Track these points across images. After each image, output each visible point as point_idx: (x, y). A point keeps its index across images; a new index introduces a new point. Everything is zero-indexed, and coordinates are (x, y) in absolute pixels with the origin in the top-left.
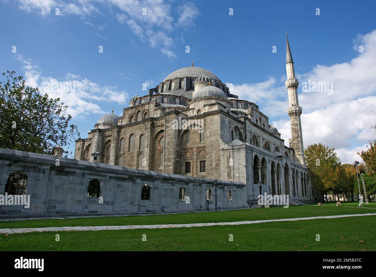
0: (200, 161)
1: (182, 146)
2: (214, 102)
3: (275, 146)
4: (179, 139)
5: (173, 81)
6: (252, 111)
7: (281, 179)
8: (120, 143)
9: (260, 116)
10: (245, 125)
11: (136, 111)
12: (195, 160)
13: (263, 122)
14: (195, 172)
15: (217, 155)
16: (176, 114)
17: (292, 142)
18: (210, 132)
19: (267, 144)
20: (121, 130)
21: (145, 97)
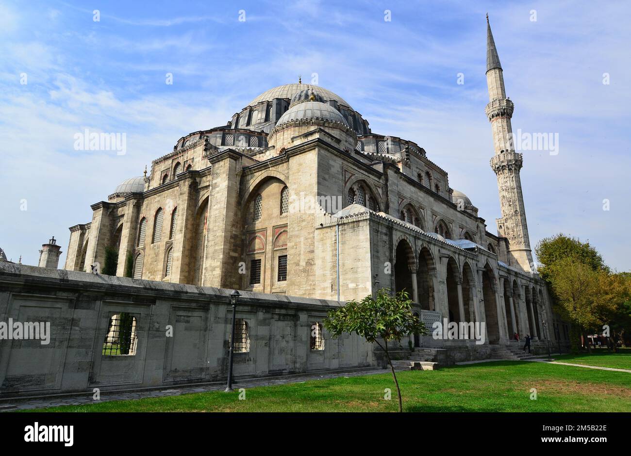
0: (279, 257)
1: (246, 226)
2: (312, 128)
3: (464, 231)
4: (240, 210)
5: (255, 109)
6: (407, 155)
7: (475, 298)
8: (140, 228)
9: (427, 168)
10: (387, 180)
11: (172, 163)
12: (269, 255)
13: (435, 181)
14: (268, 282)
15: (309, 240)
16: (232, 158)
17: (504, 225)
18: (296, 190)
19: (443, 225)
20: (143, 202)
21: (191, 135)
